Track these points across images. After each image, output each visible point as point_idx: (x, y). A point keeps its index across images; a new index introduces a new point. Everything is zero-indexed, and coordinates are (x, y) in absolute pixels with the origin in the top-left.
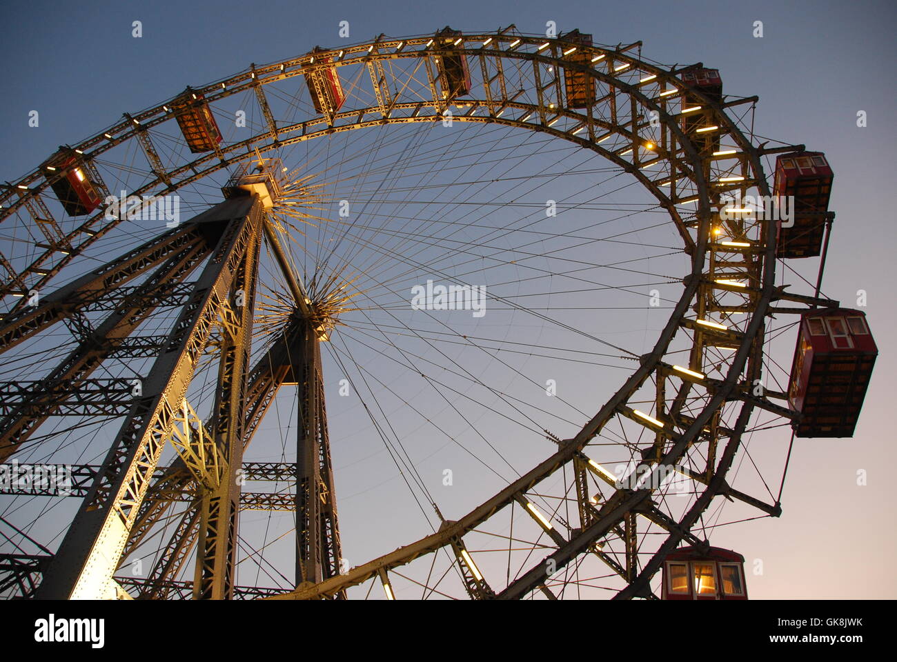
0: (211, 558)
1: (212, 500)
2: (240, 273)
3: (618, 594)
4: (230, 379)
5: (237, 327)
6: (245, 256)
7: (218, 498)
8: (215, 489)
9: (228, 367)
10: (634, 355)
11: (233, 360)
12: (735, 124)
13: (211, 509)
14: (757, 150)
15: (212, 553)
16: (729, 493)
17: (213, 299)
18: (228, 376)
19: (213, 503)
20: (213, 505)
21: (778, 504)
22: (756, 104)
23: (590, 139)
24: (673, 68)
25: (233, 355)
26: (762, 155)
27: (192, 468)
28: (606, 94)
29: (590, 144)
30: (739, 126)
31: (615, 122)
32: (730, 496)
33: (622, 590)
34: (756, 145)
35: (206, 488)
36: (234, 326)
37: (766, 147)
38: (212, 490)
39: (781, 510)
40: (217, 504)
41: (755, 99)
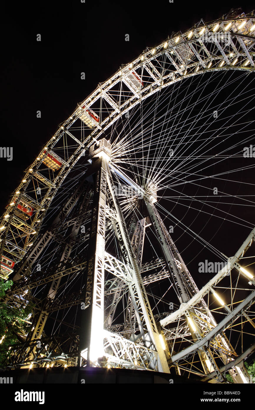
0: (140, 308)
1: (132, 286)
2: (108, 192)
4: (121, 236)
5: (115, 214)
6: (107, 184)
7: (134, 284)
8: (131, 281)
9: (118, 231)
11: (119, 228)
13: (133, 289)
15: (140, 306)
17: (101, 208)
18: (120, 235)
19: (133, 287)
20: (133, 288)
25: (118, 226)
27: (120, 277)
35: (128, 282)
36: (114, 214)
38: (131, 282)
40: (135, 287)
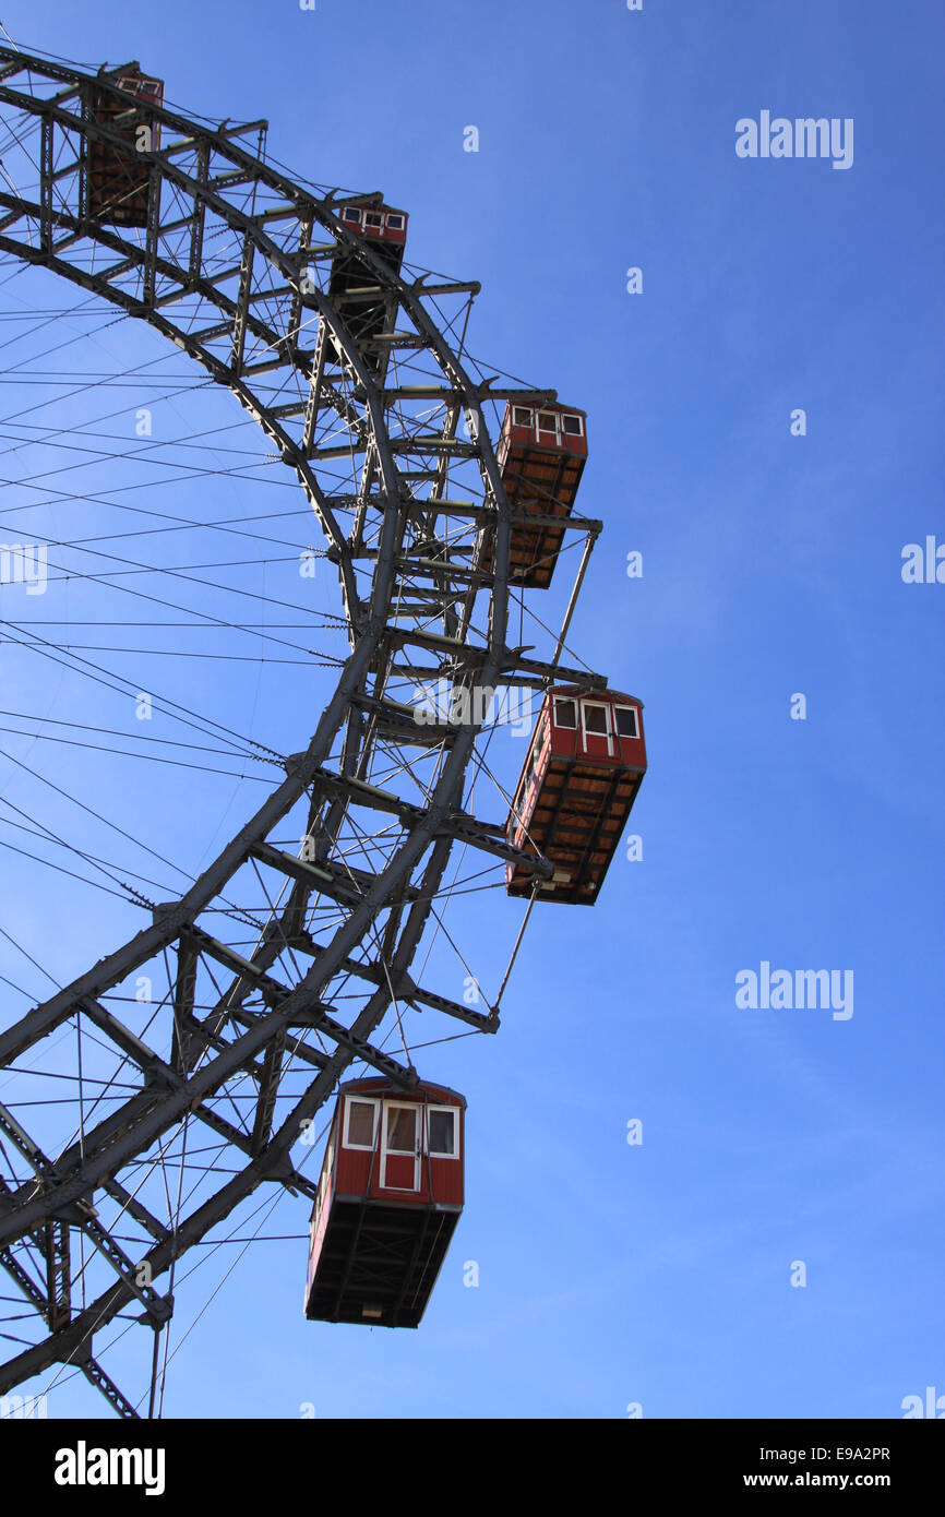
3: (236, 1178)
10: (275, 754)
12: (441, 332)
14: (478, 388)
16: (415, 996)
21: (495, 1010)
22: (475, 298)
23: (145, 299)
24: (329, 196)
26: (483, 400)
28: (188, 214)
29: (144, 309)
30: (448, 337)
31: (195, 272)
32: (416, 1002)
33: (242, 1169)
34: (477, 381)
37: (493, 386)
39: (499, 1022)
41: (474, 288)
